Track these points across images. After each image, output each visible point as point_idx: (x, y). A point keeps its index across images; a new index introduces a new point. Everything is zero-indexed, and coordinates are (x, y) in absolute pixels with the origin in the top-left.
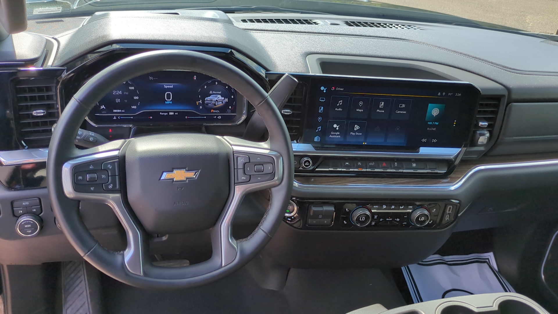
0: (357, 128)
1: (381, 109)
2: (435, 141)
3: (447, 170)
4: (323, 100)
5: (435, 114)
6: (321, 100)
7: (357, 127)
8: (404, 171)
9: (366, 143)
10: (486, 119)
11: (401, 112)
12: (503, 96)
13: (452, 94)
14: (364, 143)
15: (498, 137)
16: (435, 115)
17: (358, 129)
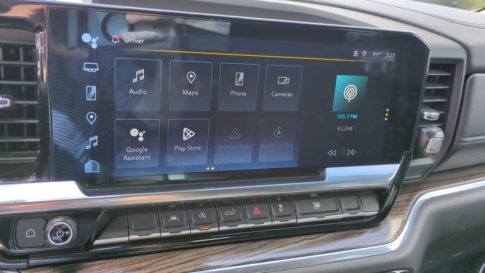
0: (189, 134)
1: (238, 89)
2: (352, 152)
3: (378, 210)
4: (92, 70)
5: (350, 96)
6: (88, 70)
7: (189, 132)
8: (300, 221)
9: (213, 168)
10: (434, 106)
11: (284, 95)
12: (460, 61)
13: (379, 53)
14: (208, 169)
15: (454, 138)
16: (349, 99)
17: (191, 136)
